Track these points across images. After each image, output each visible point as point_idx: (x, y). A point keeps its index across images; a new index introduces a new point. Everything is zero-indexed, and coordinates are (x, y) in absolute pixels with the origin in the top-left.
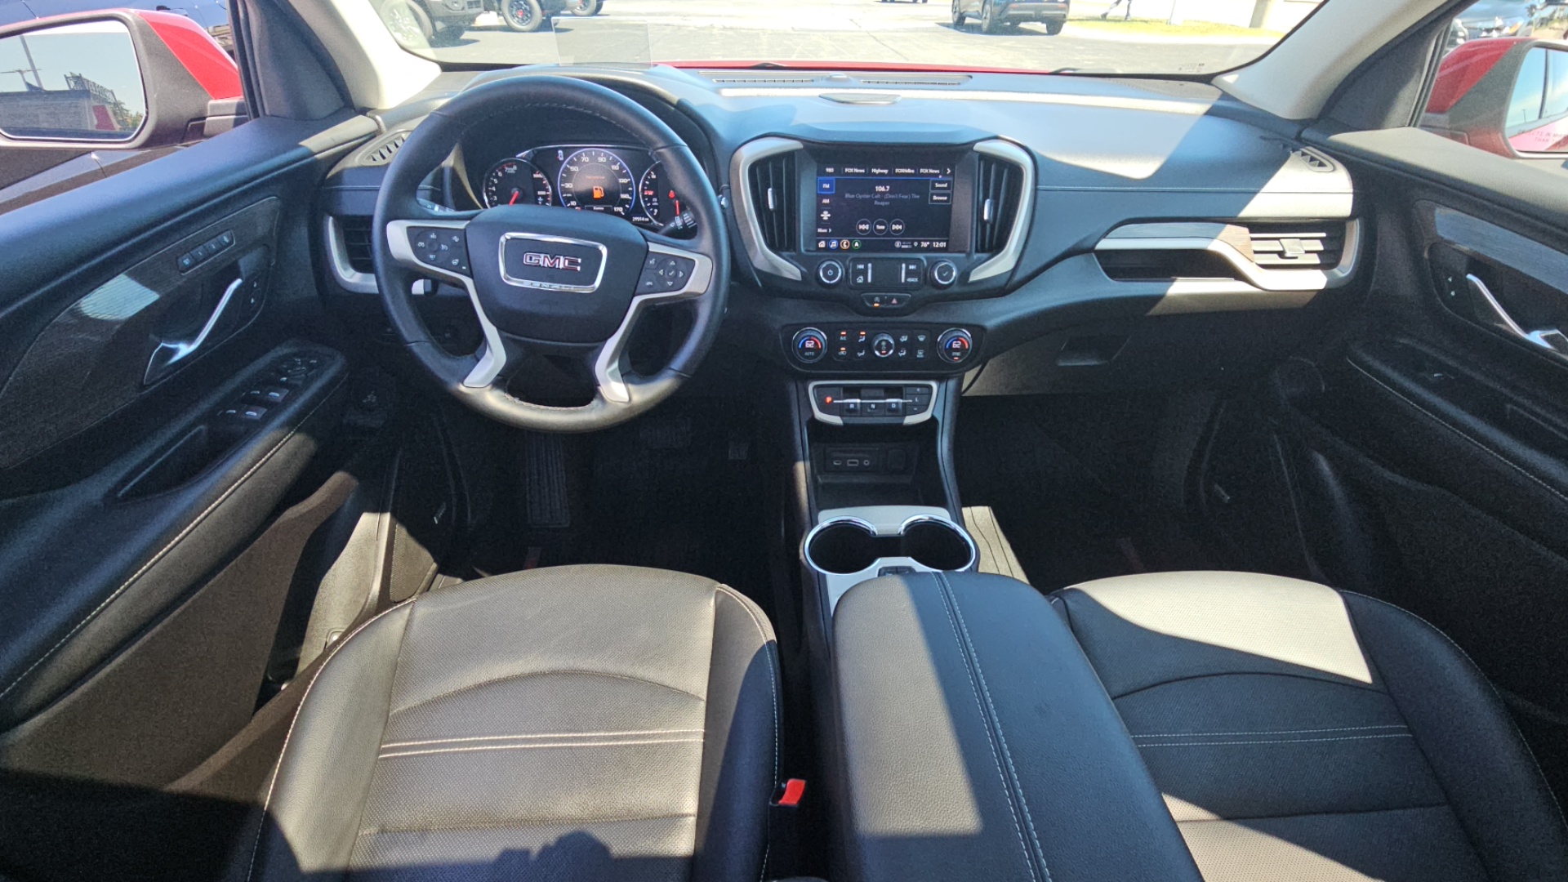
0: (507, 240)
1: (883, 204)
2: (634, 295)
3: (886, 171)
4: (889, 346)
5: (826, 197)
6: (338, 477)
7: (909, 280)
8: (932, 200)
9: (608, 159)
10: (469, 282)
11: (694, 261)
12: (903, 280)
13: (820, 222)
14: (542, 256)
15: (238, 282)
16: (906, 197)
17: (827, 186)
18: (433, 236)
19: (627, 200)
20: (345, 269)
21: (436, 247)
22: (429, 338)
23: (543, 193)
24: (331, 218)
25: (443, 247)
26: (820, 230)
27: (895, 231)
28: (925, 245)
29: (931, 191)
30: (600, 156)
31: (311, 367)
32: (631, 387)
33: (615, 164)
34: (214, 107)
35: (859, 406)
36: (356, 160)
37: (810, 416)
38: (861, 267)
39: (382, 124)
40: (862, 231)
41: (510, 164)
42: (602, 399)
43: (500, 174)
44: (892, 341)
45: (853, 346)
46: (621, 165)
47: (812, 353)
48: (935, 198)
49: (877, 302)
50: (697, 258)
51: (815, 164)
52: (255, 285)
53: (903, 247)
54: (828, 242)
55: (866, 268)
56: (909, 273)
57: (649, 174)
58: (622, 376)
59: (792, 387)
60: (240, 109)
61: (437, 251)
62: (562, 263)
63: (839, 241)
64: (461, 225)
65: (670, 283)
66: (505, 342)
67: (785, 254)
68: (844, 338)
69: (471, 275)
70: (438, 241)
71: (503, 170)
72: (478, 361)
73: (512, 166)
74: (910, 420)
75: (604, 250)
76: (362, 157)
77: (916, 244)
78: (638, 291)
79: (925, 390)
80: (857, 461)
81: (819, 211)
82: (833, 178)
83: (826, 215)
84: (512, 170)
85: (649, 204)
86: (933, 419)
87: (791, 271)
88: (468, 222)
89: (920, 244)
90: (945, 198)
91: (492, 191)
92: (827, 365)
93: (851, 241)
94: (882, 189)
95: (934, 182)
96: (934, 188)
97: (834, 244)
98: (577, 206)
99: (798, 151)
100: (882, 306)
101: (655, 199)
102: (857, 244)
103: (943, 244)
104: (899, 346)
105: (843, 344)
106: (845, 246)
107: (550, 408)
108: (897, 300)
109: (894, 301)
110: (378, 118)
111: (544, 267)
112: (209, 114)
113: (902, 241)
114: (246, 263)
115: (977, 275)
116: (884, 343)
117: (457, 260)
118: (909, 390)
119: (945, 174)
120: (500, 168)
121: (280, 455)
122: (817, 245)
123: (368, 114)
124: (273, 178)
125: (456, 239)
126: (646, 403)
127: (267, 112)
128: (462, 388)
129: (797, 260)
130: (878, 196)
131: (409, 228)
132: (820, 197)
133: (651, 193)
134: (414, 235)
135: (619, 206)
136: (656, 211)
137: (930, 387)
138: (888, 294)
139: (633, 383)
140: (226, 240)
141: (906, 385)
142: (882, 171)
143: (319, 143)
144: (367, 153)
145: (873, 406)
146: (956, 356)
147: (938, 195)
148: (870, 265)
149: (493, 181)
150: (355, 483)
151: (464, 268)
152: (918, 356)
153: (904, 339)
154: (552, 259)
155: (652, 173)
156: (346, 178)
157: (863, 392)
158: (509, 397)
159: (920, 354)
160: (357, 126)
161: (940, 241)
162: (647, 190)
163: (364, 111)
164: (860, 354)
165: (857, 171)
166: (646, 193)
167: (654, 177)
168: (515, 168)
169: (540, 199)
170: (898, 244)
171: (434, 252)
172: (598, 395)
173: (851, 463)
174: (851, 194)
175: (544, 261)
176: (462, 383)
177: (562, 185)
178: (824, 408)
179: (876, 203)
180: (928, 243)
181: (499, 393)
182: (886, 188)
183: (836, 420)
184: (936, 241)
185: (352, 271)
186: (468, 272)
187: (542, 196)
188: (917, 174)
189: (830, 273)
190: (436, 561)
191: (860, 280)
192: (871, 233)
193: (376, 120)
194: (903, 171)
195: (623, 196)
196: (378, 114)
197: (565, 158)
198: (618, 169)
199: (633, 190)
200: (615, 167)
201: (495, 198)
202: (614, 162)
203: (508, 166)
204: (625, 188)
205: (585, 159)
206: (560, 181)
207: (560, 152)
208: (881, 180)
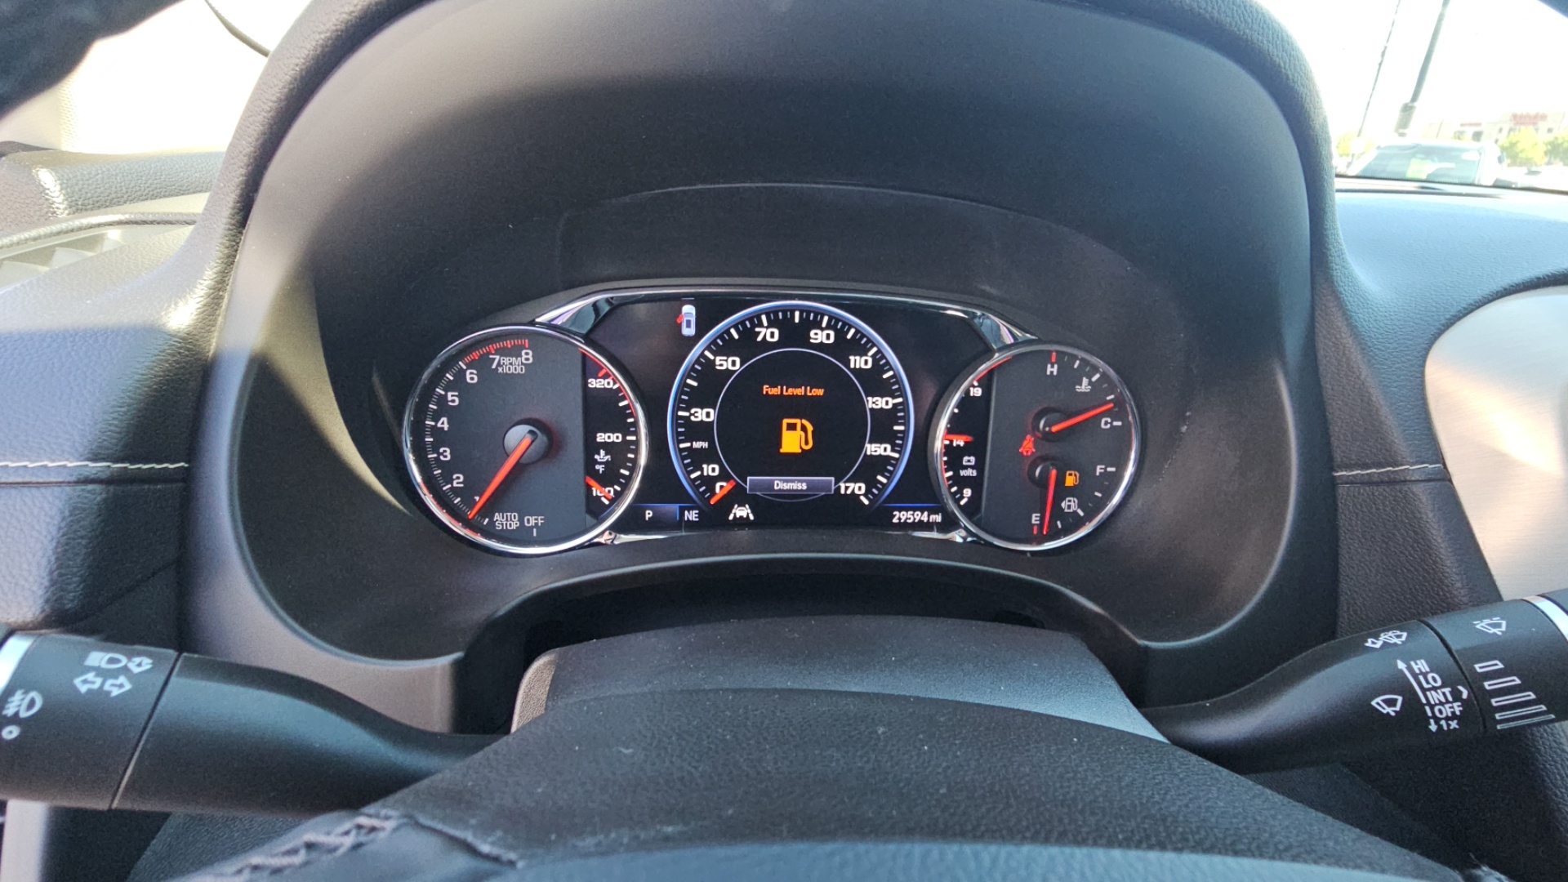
9: (841, 334)
19: (886, 460)
23: (615, 437)
33: (862, 352)
41: (508, 344)
43: (471, 376)
46: (880, 357)
71: (482, 365)
73: (515, 352)
91: (435, 431)
98: (724, 476)
101: (969, 460)
120: (476, 355)
133: (961, 441)
135: (853, 479)
136: (967, 492)
149: (442, 400)
162: (947, 430)
166: (943, 441)
168: (527, 356)
169: (602, 457)
177: (682, 413)
187: (608, 447)
195: (873, 449)
196: (45, 165)
197: (701, 330)
198: (869, 366)
199: (905, 433)
200: (858, 362)
201: (447, 454)
202: (859, 346)
203: (503, 352)
204: (884, 424)
205: (768, 333)
206: (678, 400)
207: (689, 310)
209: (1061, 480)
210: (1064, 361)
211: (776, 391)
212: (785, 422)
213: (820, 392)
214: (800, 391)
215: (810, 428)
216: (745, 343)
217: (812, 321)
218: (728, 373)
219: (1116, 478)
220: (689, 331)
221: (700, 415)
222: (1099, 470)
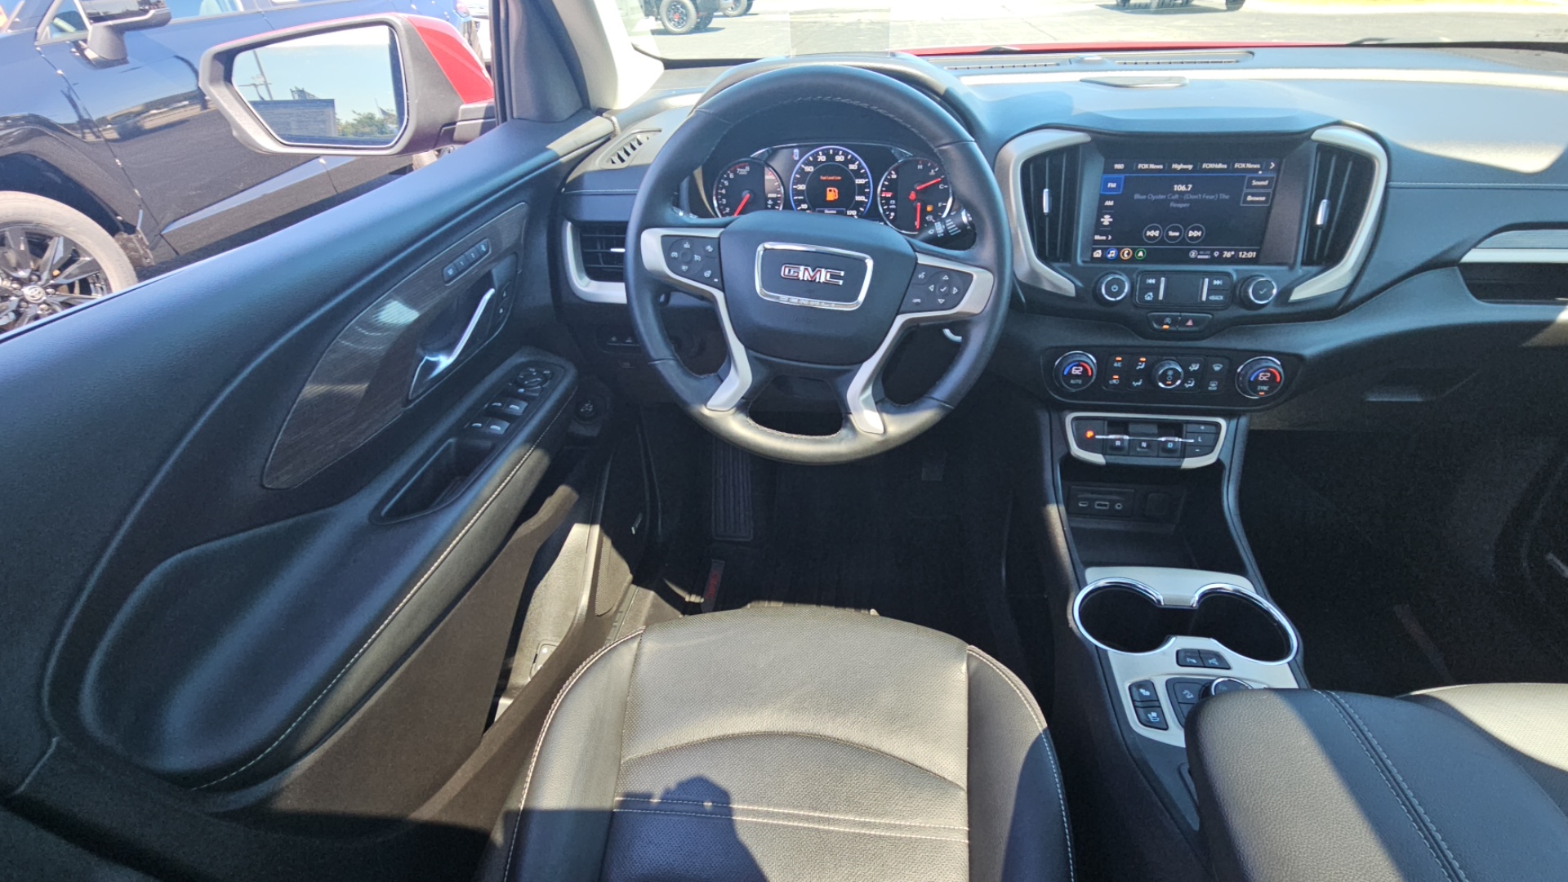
0: (765, 250)
1: (1180, 206)
2: (897, 314)
3: (1190, 167)
4: (1176, 375)
5: (1109, 199)
6: (563, 491)
7: (1212, 298)
8: (1245, 201)
9: (846, 157)
10: (719, 296)
11: (970, 276)
12: (1204, 298)
13: (1099, 228)
14: (802, 268)
15: (492, 291)
16: (1212, 197)
17: (1113, 185)
18: (687, 246)
19: (863, 202)
20: (581, 278)
21: (689, 258)
22: (674, 356)
23: (774, 195)
24: (569, 224)
25: (697, 258)
26: (1097, 237)
27: (1192, 238)
28: (1228, 255)
29: (1245, 190)
30: (838, 154)
31: (546, 378)
32: (885, 416)
33: (853, 163)
34: (465, 111)
35: (1126, 444)
36: (596, 163)
37: (1064, 453)
38: (1152, 281)
39: (617, 125)
40: (1150, 238)
41: (743, 165)
42: (853, 429)
43: (732, 176)
44: (1180, 369)
45: (1128, 373)
46: (860, 164)
47: (1080, 382)
48: (1250, 198)
49: (1167, 324)
50: (976, 272)
51: (1103, 159)
52: (504, 295)
53: (1199, 257)
54: (1105, 251)
55: (1158, 283)
56: (1212, 290)
57: (890, 174)
58: (876, 403)
59: (1044, 418)
60: (489, 114)
61: (689, 262)
62: (823, 276)
63: (1119, 250)
64: (715, 233)
65: (941, 301)
66: (752, 361)
67: (1056, 265)
68: (1119, 365)
69: (723, 290)
70: (692, 251)
71: (734, 172)
72: (722, 381)
73: (744, 167)
74: (1190, 463)
75: (870, 263)
76: (602, 160)
77: (1216, 254)
78: (902, 309)
79: (1213, 429)
80: (1107, 503)
81: (1100, 215)
82: (1122, 176)
83: (1107, 220)
84: (743, 171)
85: (885, 207)
86: (1218, 464)
87: (1064, 284)
88: (722, 230)
89: (1221, 254)
90: (1263, 199)
91: (721, 194)
92: (1094, 394)
93: (1134, 250)
94: (1182, 188)
95: (1251, 179)
96: (1250, 186)
97: (1112, 254)
98: (808, 208)
99: (1084, 144)
100: (1173, 329)
101: (893, 202)
102: (1141, 254)
103: (1251, 255)
104: (1188, 375)
105: (1117, 371)
106: (1126, 255)
107: (794, 436)
108: (1193, 322)
109: (1190, 323)
110: (614, 119)
111: (803, 280)
112: (459, 119)
113: (1199, 250)
114: (499, 271)
115: (1298, 294)
116: (1170, 373)
117: (710, 272)
118: (1190, 428)
119: (1266, 169)
120: (732, 169)
121: (521, 472)
122: (1092, 254)
123: (604, 114)
124: (526, 183)
125: (709, 248)
126: (902, 436)
127: (515, 115)
128: (706, 411)
129: (1072, 272)
130: (1177, 196)
131: (664, 237)
132: (1103, 198)
133: (889, 195)
134: (669, 244)
135: (852, 209)
136: (893, 214)
137: (1218, 426)
138: (1183, 314)
139: (888, 412)
140: (484, 249)
141: (1188, 422)
142: (1185, 167)
143: (564, 145)
144: (606, 155)
145: (1144, 444)
146: (1262, 391)
147: (1253, 195)
148: (1163, 279)
149: (723, 184)
150: (575, 496)
151: (716, 280)
152: (1210, 388)
153: (1195, 367)
154: (813, 271)
155: (893, 172)
156: (587, 182)
157: (1132, 428)
158: (751, 422)
159: (1213, 386)
160: (594, 128)
161: (1248, 251)
162: (885, 191)
163: (600, 112)
164: (1135, 384)
165: (1152, 166)
166: (883, 195)
167: (894, 176)
168: (748, 168)
169: (770, 202)
170: (1193, 254)
171: (687, 263)
172: (848, 425)
173: (1099, 505)
174: (1142, 194)
175: (804, 274)
176: (706, 405)
177: (795, 187)
178: (1084, 444)
179: (1172, 205)
180: (1233, 253)
181: (742, 417)
182: (1187, 187)
183: (1098, 459)
184: (1243, 250)
185: (586, 279)
186: (720, 285)
187: (772, 199)
188: (1230, 169)
189: (1115, 288)
190: (631, 572)
191: (1149, 297)
192: (1161, 241)
193: (612, 121)
194: (1212, 166)
195: (858, 198)
196: (612, 115)
197: (801, 157)
198: (856, 168)
199: (869, 192)
200: (853, 167)
201: (724, 201)
202: (853, 161)
203: (741, 167)
204: (861, 190)
205: (822, 158)
206: (793, 182)
207: (796, 151)
208: (1183, 177)
209: (923, 209)
210: (925, 165)
211: (824, 178)
212: (828, 189)
213: (839, 178)
214: (832, 178)
215: (837, 191)
216: (815, 163)
217: (836, 153)
218: (809, 172)
219: (945, 207)
220: (796, 158)
221: (802, 187)
222: (940, 205)
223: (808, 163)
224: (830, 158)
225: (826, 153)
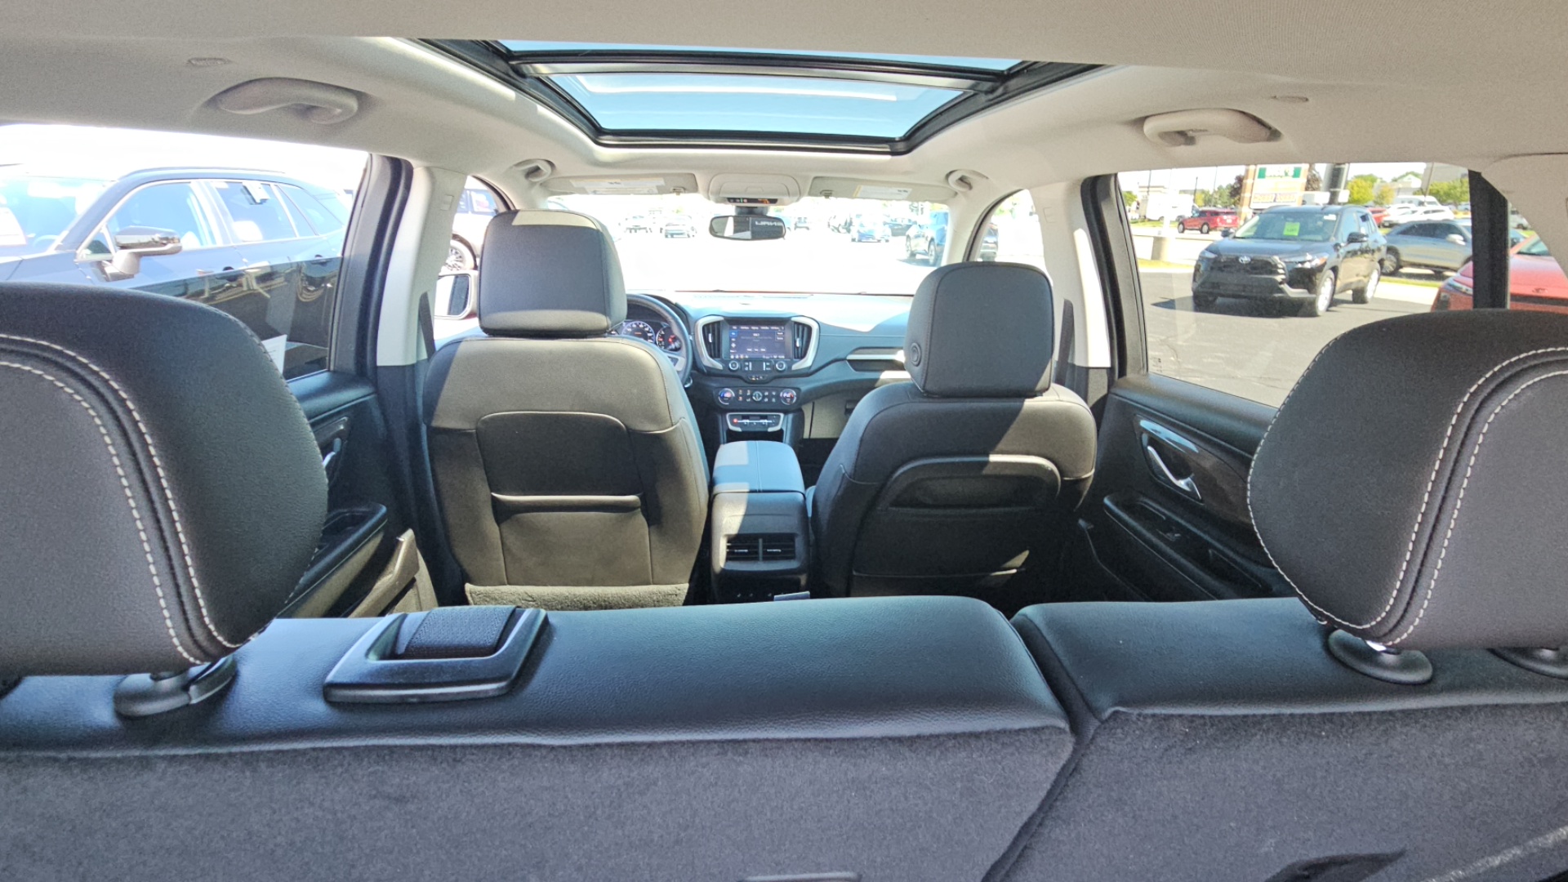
1: (757, 340)
4: (759, 396)
7: (767, 369)
9: (644, 326)
12: (764, 369)
16: (766, 338)
17: (734, 334)
27: (763, 351)
30: (641, 325)
35: (748, 424)
37: (727, 428)
38: (747, 364)
40: (748, 351)
45: (745, 397)
46: (649, 329)
49: (754, 378)
51: (728, 325)
54: (735, 356)
56: (767, 366)
57: (661, 332)
59: (720, 417)
63: (739, 356)
67: (716, 359)
68: (741, 393)
74: (771, 430)
77: (771, 357)
82: (736, 330)
86: (781, 430)
87: (719, 366)
90: (782, 338)
92: (734, 407)
94: (756, 335)
95: (776, 331)
99: (722, 321)
100: (756, 380)
101: (663, 342)
102: (747, 357)
104: (764, 397)
105: (741, 396)
109: (761, 378)
113: (765, 355)
115: (794, 367)
118: (770, 417)
119: (780, 329)
122: (730, 356)
129: (721, 361)
130: (755, 337)
132: (730, 339)
137: (779, 416)
138: (758, 375)
141: (770, 415)
142: (756, 328)
145: (755, 424)
146: (789, 401)
147: (779, 337)
153: (766, 394)
157: (750, 417)
159: (774, 401)
161: (781, 356)
164: (748, 401)
165: (745, 327)
166: (659, 340)
174: (743, 337)
178: (734, 425)
179: (754, 340)
180: (777, 356)
183: (739, 429)
188: (770, 329)
189: (734, 366)
191: (746, 369)
192: (752, 352)
194: (764, 327)
200: (646, 329)
202: (646, 327)
205: (634, 326)
208: (756, 331)
216: (632, 327)
223: (629, 327)
224: (638, 326)
225: (636, 324)
